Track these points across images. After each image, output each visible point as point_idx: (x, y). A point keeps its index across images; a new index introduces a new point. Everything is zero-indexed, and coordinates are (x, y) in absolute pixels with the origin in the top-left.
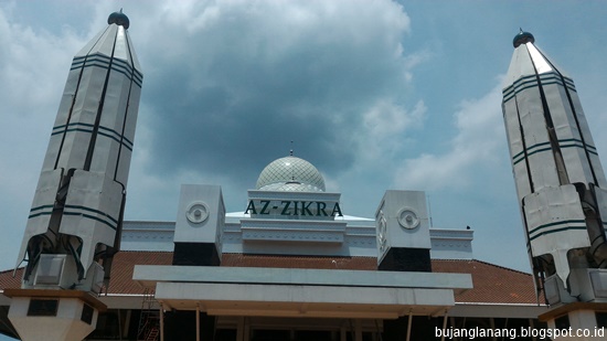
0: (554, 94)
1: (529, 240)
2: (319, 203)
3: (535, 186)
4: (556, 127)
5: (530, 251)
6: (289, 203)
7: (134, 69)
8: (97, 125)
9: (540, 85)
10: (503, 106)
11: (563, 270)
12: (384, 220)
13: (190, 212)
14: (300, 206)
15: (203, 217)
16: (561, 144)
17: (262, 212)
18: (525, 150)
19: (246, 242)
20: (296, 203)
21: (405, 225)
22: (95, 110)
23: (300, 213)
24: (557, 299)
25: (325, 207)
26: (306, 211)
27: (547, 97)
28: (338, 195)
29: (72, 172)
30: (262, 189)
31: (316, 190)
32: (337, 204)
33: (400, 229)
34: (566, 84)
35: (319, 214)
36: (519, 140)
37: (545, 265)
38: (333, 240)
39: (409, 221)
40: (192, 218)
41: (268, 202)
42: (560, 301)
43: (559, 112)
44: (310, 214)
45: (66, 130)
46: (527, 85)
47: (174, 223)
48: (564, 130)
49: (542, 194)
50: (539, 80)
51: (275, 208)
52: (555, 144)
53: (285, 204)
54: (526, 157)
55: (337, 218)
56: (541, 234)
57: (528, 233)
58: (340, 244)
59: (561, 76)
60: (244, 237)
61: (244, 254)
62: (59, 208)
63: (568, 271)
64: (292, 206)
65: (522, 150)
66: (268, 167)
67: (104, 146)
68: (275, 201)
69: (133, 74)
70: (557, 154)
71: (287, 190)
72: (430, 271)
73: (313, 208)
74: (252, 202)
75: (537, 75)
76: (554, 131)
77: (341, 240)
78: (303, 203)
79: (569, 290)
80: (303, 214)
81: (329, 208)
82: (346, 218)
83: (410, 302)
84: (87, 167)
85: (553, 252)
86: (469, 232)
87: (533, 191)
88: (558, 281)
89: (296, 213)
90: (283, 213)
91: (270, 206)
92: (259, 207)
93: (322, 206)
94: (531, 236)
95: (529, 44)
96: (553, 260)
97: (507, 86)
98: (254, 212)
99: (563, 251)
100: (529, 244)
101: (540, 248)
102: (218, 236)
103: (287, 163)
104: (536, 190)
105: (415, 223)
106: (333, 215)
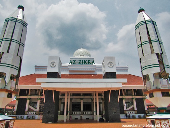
0: (150, 26)
1: (142, 70)
2: (88, 61)
3: (144, 54)
4: (151, 36)
5: (142, 73)
6: (80, 61)
7: (24, 22)
8: (11, 39)
9: (146, 24)
10: (135, 31)
11: (152, 79)
12: (104, 65)
13: (51, 64)
14: (83, 61)
15: (55, 65)
16: (152, 41)
17: (74, 63)
18: (141, 43)
19: (70, 71)
20: (82, 61)
21: (110, 66)
22: (11, 34)
24: (150, 88)
25: (90, 62)
27: (148, 27)
28: (94, 58)
29: (3, 53)
30: (75, 57)
31: (88, 57)
32: (93, 61)
33: (108, 67)
34: (154, 23)
35: (88, 63)
36: (140, 40)
37: (146, 77)
38: (92, 70)
39: (111, 65)
40: (52, 66)
41: (75, 61)
42: (151, 88)
43: (152, 32)
44: (86, 63)
45: (2, 41)
46: (142, 24)
47: (47, 67)
48: (153, 37)
49: (146, 57)
50: (146, 22)
51: (77, 62)
52: (150, 41)
53: (79, 61)
54: (141, 46)
55: (94, 64)
56: (145, 69)
57: (142, 68)
58: (94, 71)
59: (152, 21)
61: (69, 74)
63: (153, 80)
64: (81, 61)
65: (140, 43)
66: (76, 51)
67: (14, 45)
68: (77, 60)
69: (24, 23)
70: (151, 44)
71: (80, 57)
72: (116, 78)
73: (87, 62)
74: (71, 61)
75: (145, 21)
76: (150, 38)
77: (94, 70)
78: (84, 61)
79: (154, 85)
80: (84, 63)
81: (91, 62)
82: (96, 64)
83: (110, 87)
84: (8, 52)
85: (149, 74)
86: (127, 67)
87: (143, 56)
88: (150, 83)
89: (82, 63)
90: (79, 63)
91: (76, 62)
92: (73, 62)
93: (89, 61)
94: (143, 69)
95: (143, 12)
96: (149, 76)
97: (136, 25)
98: (72, 63)
99: (152, 73)
100: (142, 71)
101: (145, 73)
102: (59, 70)
103: (81, 50)
104: (144, 55)
105: (112, 65)
106: (92, 64)
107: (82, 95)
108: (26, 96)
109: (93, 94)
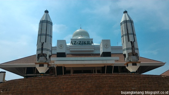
8: (46, 34)
9: (126, 23)
14: (83, 42)
15: (62, 47)
16: (129, 34)
17: (74, 44)
20: (82, 41)
23: (83, 44)
26: (85, 43)
28: (92, 39)
29: (43, 43)
32: (92, 42)
35: (88, 44)
36: (122, 33)
38: (91, 50)
39: (107, 46)
40: (60, 47)
41: (76, 42)
42: (127, 62)
45: (41, 35)
46: (124, 22)
56: (124, 50)
60: (70, 50)
62: (42, 49)
64: (81, 42)
65: (123, 35)
69: (51, 23)
70: (128, 36)
74: (72, 42)
75: (126, 20)
76: (128, 32)
77: (93, 50)
81: (90, 42)
82: (94, 44)
83: (106, 63)
84: (46, 42)
87: (124, 43)
89: (82, 44)
90: (79, 44)
92: (73, 43)
93: (88, 42)
95: (126, 13)
96: (126, 55)
97: (121, 22)
99: (127, 53)
101: (124, 53)
102: (66, 51)
106: (91, 44)
107: (82, 72)
108: (33, 74)
109: (93, 71)
